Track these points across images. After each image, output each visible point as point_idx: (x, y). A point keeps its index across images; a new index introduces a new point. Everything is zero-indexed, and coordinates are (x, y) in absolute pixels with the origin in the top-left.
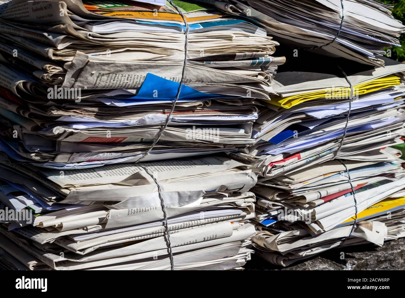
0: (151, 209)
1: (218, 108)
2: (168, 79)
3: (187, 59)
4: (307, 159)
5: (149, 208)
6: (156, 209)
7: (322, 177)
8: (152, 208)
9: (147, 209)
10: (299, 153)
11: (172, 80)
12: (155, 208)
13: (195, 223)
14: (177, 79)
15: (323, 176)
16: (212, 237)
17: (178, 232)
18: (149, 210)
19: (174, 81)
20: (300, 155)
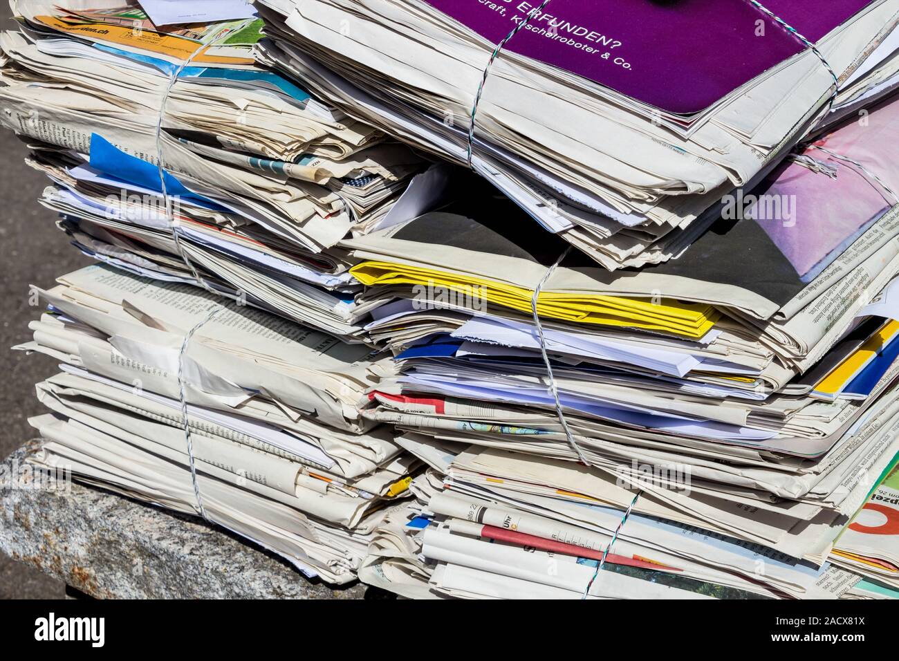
0: (154, 372)
1: (263, 238)
2: (131, 153)
3: (161, 126)
4: (467, 424)
5: (152, 369)
6: (165, 376)
7: (553, 493)
8: (157, 371)
9: (146, 368)
10: (444, 400)
11: (139, 157)
12: (163, 373)
13: (238, 437)
14: (149, 158)
15: (555, 491)
16: (258, 478)
17: (212, 438)
18: (151, 372)
19: (144, 159)
20: (443, 406)
